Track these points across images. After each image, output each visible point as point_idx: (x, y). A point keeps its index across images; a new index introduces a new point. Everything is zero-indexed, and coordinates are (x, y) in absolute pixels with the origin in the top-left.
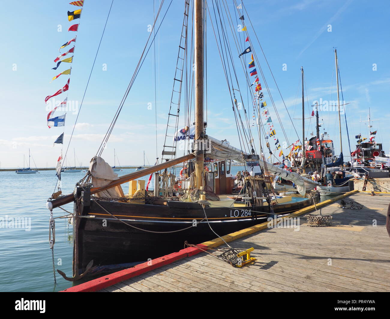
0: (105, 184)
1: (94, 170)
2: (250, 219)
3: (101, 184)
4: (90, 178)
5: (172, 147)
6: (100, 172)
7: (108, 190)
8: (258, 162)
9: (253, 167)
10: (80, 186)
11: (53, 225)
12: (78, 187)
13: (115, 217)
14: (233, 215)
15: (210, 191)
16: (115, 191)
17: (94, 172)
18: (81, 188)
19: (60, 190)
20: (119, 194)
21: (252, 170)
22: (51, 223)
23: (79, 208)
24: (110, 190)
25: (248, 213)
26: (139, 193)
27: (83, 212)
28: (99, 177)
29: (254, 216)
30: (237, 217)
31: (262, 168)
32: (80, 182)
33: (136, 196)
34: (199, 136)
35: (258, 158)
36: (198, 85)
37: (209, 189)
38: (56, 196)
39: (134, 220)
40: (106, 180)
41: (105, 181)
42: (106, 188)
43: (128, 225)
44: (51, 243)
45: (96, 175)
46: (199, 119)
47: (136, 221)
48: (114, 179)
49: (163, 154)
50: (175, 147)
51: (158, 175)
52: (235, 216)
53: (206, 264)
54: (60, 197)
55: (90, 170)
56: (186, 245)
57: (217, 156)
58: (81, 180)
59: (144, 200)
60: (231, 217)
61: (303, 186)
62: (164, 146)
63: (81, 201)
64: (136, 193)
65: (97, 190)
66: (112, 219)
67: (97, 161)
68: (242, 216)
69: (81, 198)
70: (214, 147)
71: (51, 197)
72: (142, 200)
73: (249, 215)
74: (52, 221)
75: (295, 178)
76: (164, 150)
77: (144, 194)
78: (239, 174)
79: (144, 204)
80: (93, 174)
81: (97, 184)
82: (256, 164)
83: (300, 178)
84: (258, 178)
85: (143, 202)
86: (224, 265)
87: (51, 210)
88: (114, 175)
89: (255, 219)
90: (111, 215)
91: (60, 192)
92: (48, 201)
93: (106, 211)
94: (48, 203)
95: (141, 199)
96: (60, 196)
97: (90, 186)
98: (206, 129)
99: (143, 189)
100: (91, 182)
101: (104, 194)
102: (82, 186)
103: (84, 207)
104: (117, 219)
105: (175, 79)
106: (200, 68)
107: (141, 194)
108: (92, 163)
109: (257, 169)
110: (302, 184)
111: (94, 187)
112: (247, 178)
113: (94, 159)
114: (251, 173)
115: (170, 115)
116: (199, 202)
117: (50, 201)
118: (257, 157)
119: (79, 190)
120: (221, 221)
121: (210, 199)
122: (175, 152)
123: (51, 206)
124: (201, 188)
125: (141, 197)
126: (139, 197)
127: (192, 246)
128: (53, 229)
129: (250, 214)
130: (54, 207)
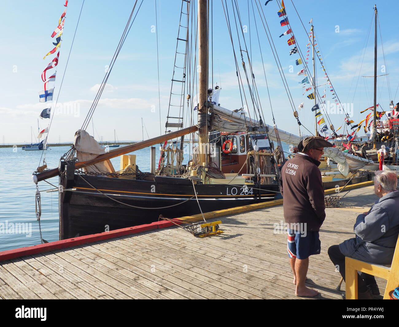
0: (91, 158)
1: (78, 143)
2: (253, 199)
3: (86, 158)
4: (75, 152)
5: (178, 118)
6: (84, 146)
7: (95, 164)
8: (267, 135)
9: (257, 141)
10: (64, 159)
11: (38, 198)
12: (63, 161)
13: (99, 191)
14: (230, 193)
15: (214, 168)
16: (104, 166)
17: (78, 146)
18: (65, 162)
19: (45, 164)
20: (108, 169)
21: (256, 143)
22: (37, 196)
23: (63, 181)
24: (98, 165)
25: (249, 191)
26: (129, 169)
27: (67, 185)
28: (83, 151)
29: (257, 195)
30: (234, 195)
31: (271, 142)
32: (64, 156)
33: (126, 171)
34: (202, 105)
35: (267, 131)
36: (201, 46)
37: (213, 165)
38: (41, 169)
39: (120, 195)
40: (91, 154)
41: (90, 156)
42: (92, 162)
43: (113, 199)
44: (37, 215)
45: (80, 149)
46: (203, 86)
47: (121, 195)
48: (100, 153)
49: (166, 126)
50: (182, 118)
51: (154, 150)
52: (233, 194)
53: (171, 234)
54: (45, 171)
55: (74, 144)
56: (160, 218)
57: (225, 128)
58: (65, 154)
59: (135, 176)
60: (227, 194)
61: (345, 164)
62: (168, 117)
63: (65, 175)
64: (126, 168)
65: (83, 164)
66: (97, 193)
67: (81, 135)
68: (241, 194)
69: (65, 172)
70: (222, 117)
71: (36, 171)
72: (132, 176)
73: (250, 194)
74: (38, 194)
75: (333, 154)
76: (167, 122)
77: (135, 170)
78: (277, 149)
79: (135, 179)
80: (77, 148)
81: (82, 158)
82: (262, 137)
83: (340, 154)
84: (266, 152)
85: (134, 178)
86: (188, 235)
87: (37, 184)
88: (100, 149)
89: (259, 198)
90: (95, 189)
91: (45, 166)
92: (33, 174)
93: (91, 185)
94: (33, 176)
95: (131, 174)
96: (45, 169)
97: (74, 160)
98: (211, 97)
99: (133, 165)
100: (75, 156)
101: (92, 169)
102: (66, 160)
103: (68, 181)
104: (101, 193)
105: (178, 39)
106: (203, 26)
107: (131, 170)
108: (76, 137)
109: (264, 143)
110: (343, 161)
111: (79, 161)
112: (250, 153)
113: (78, 132)
114: (254, 147)
115: (173, 81)
116: (189, 178)
117: (36, 174)
118: (265, 129)
119: (63, 164)
120: (216, 198)
121: (214, 177)
122: (182, 124)
123: (36, 179)
124: (204, 164)
125: (131, 172)
126: (129, 172)
127: (166, 220)
128: (38, 201)
129: (252, 193)
130: (39, 180)
